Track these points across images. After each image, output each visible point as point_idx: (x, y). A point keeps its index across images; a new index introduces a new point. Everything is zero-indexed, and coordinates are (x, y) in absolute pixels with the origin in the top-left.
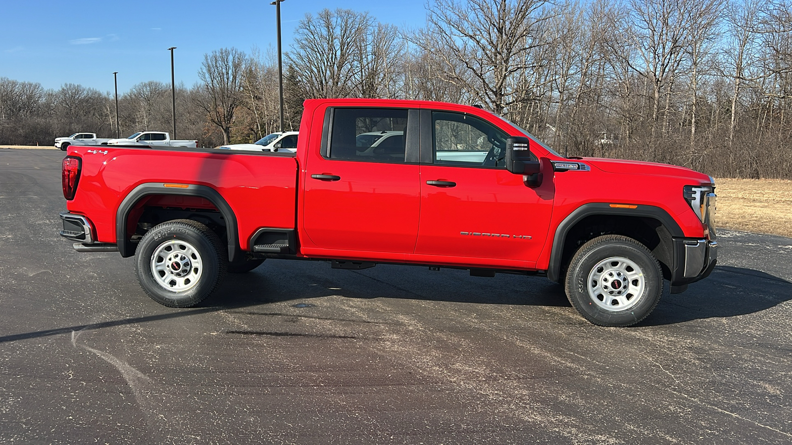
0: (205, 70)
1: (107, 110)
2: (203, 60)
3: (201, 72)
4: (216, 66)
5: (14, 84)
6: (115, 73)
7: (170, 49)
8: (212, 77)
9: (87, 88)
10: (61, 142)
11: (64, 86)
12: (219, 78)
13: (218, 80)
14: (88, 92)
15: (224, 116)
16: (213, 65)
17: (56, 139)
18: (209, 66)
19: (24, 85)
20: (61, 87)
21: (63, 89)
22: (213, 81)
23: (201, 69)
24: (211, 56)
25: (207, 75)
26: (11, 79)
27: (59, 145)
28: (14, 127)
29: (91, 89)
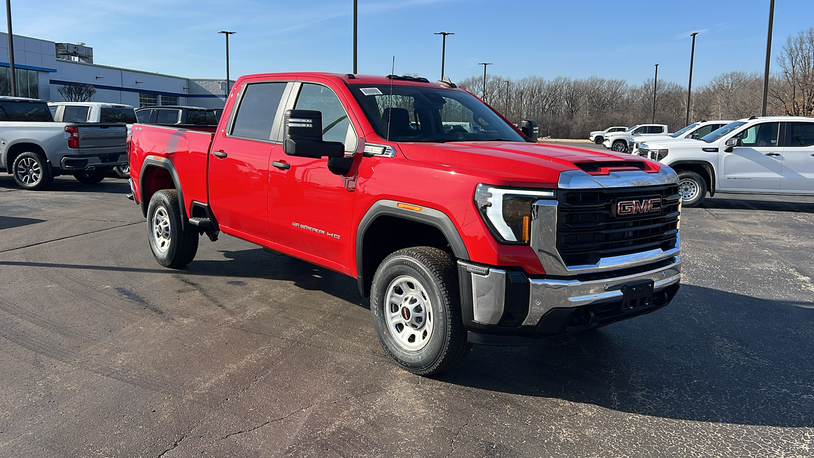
0: (785, 55)
1: (684, 104)
2: (785, 44)
3: (780, 58)
4: (801, 49)
5: (602, 82)
6: (657, 65)
7: (692, 35)
8: (794, 62)
9: (668, 82)
10: (595, 136)
11: (646, 82)
12: (803, 63)
13: (801, 65)
14: (669, 86)
15: (804, 107)
16: (796, 48)
17: (591, 133)
18: (791, 50)
19: (610, 83)
20: (644, 82)
21: (646, 85)
22: (794, 67)
23: (781, 53)
24: (795, 38)
25: (787, 61)
26: (600, 77)
27: (592, 139)
28: (595, 122)
29: (673, 83)
